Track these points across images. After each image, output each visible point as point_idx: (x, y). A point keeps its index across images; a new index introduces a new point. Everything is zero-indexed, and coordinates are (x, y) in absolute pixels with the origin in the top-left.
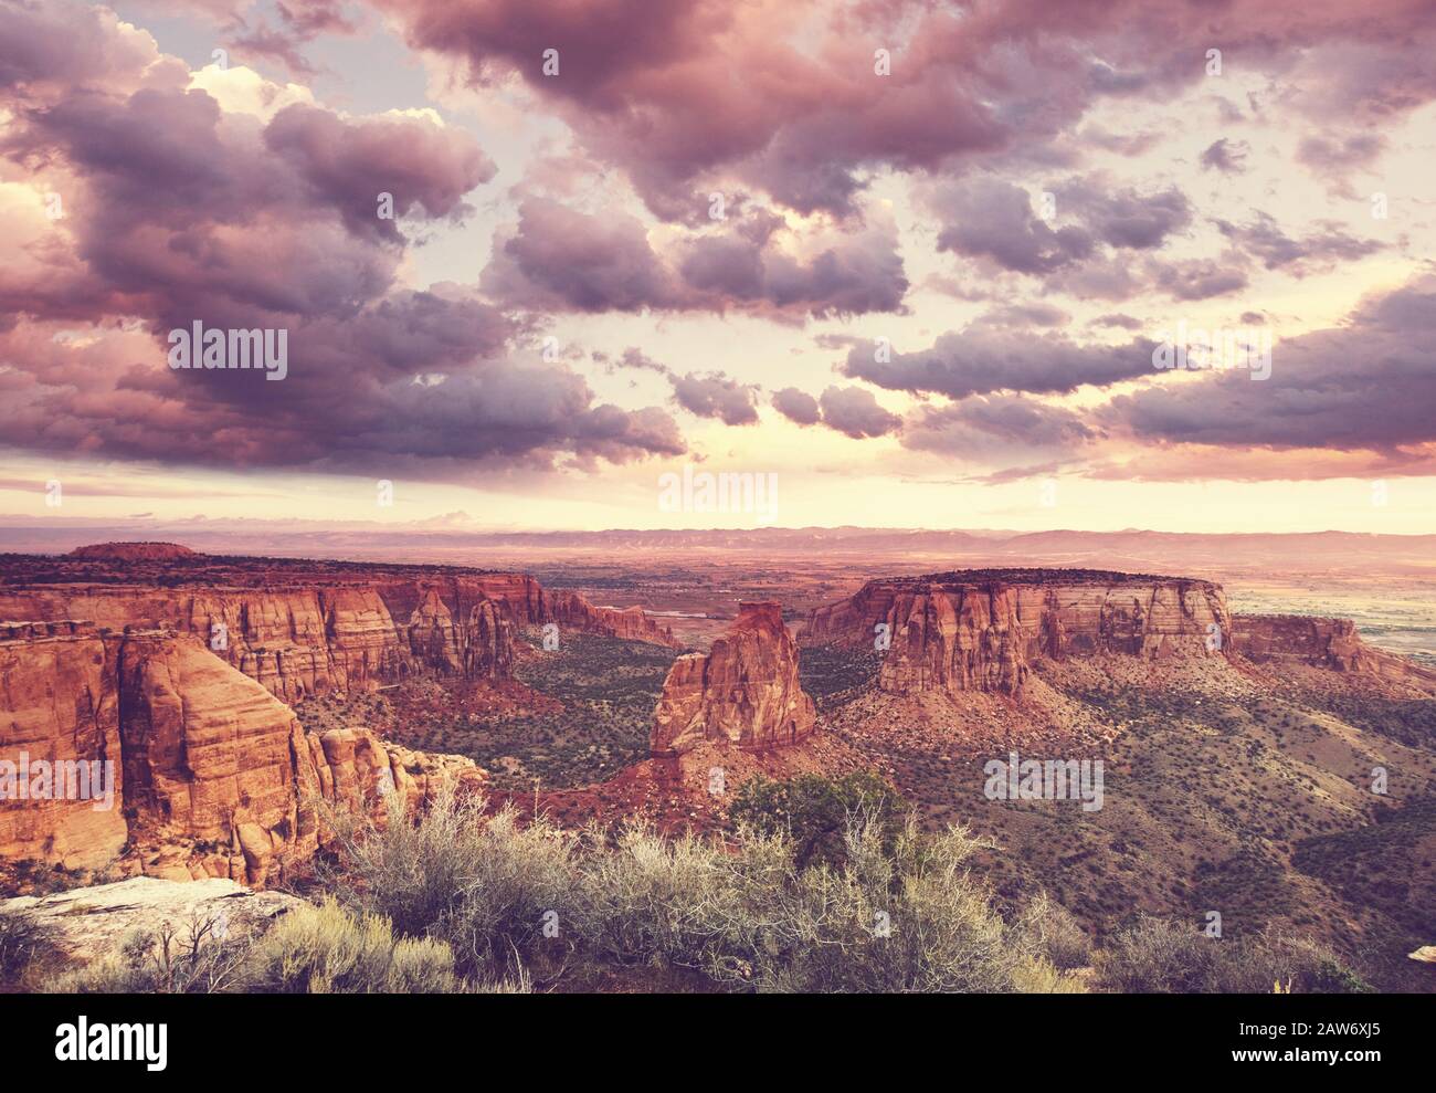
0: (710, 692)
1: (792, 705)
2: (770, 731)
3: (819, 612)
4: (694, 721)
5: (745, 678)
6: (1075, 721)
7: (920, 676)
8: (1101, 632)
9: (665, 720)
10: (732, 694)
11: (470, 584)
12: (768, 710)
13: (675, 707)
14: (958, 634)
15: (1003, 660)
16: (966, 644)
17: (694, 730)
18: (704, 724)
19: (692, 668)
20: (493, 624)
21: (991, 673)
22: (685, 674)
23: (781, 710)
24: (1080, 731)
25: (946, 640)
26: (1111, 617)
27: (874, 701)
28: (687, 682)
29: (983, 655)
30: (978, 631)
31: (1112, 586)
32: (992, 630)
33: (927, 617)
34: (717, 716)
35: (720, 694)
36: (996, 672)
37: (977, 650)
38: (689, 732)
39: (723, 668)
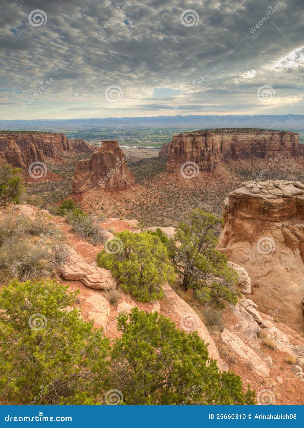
0: (92, 172)
1: (125, 176)
2: (116, 185)
4: (87, 181)
5: (105, 167)
6: (231, 180)
7: (178, 166)
8: (252, 150)
9: (76, 182)
10: (101, 172)
12: (115, 178)
13: (79, 177)
14: (192, 151)
15: (209, 160)
16: (195, 154)
17: (87, 185)
18: (91, 183)
19: (85, 164)
21: (204, 165)
22: (82, 167)
23: (120, 178)
24: (232, 184)
25: (187, 153)
26: (256, 145)
28: (84, 169)
29: (201, 159)
30: (199, 150)
31: (258, 134)
32: (205, 150)
33: (181, 145)
34: (95, 180)
35: (96, 173)
36: (206, 164)
37: (199, 157)
38: (85, 186)
39: (96, 164)
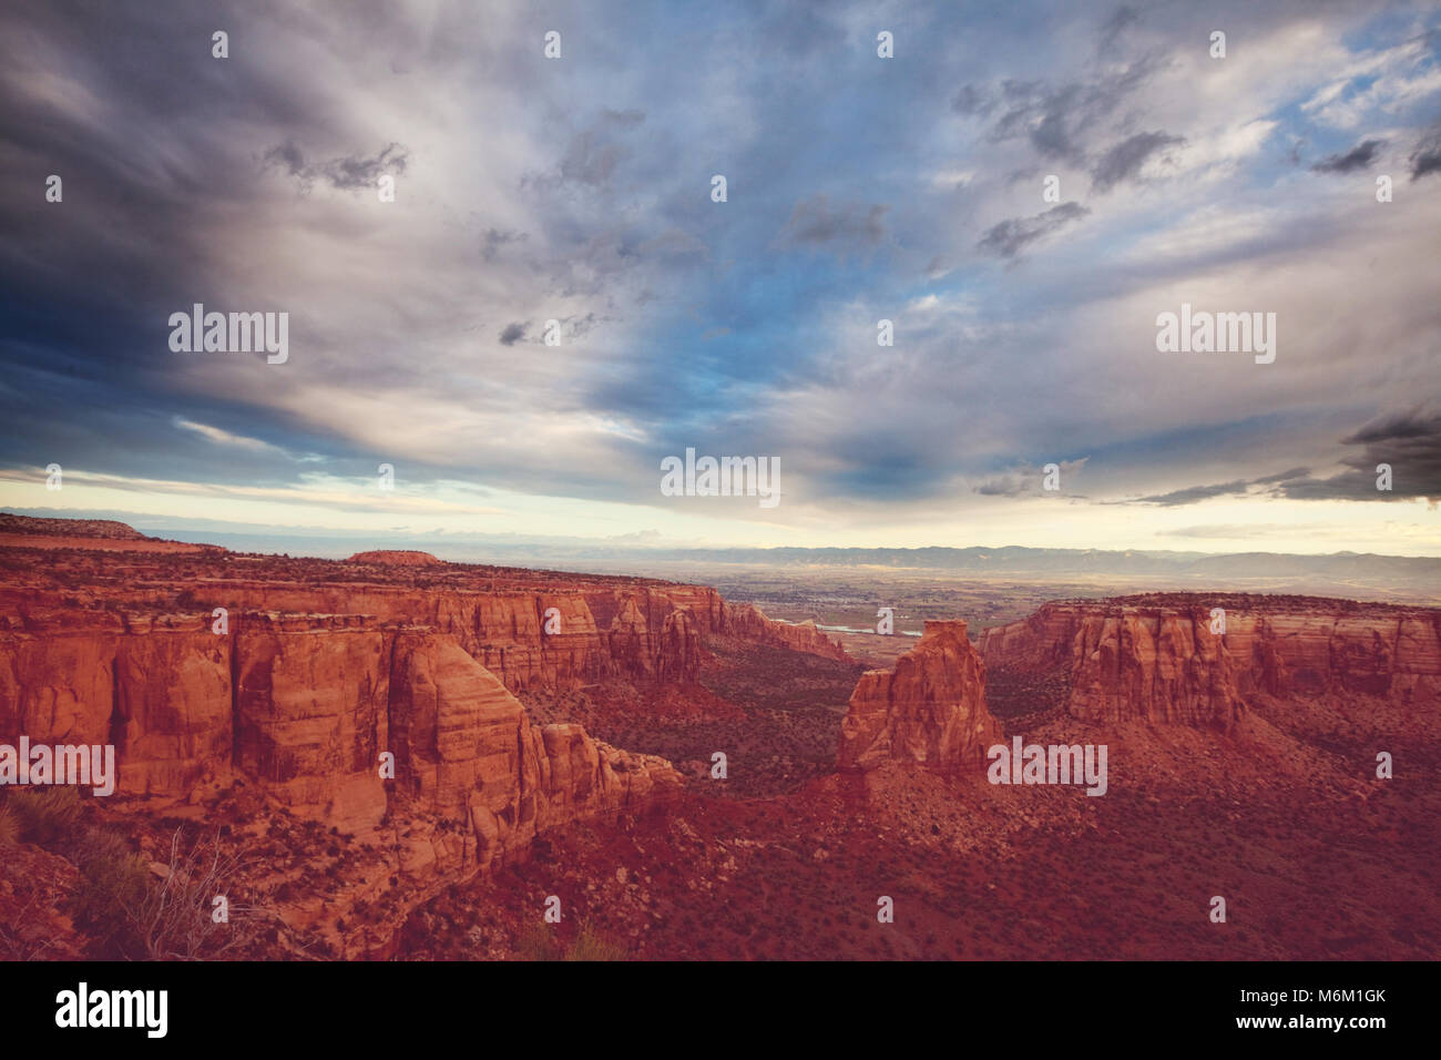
0: (895, 709)
1: (980, 728)
2: (957, 753)
3: (993, 631)
4: (879, 738)
5: (931, 697)
6: (1313, 769)
7: (1116, 705)
8: (1332, 667)
9: (851, 735)
10: (918, 712)
11: (661, 595)
12: (955, 733)
13: (861, 722)
14: (1157, 662)
15: (1213, 692)
16: (1168, 672)
17: (880, 748)
18: (889, 742)
19: (878, 685)
20: (683, 632)
21: (1199, 706)
22: (870, 690)
23: (968, 733)
24: (1321, 782)
25: (1145, 668)
26: (1343, 650)
27: (1064, 728)
28: (873, 698)
29: (1188, 686)
30: (1180, 660)
31: (1341, 616)
32: (1197, 659)
33: (1120, 642)
34: (902, 734)
35: (906, 712)
36: (1205, 705)
37: (1181, 680)
38: (875, 750)
39: (908, 686)
